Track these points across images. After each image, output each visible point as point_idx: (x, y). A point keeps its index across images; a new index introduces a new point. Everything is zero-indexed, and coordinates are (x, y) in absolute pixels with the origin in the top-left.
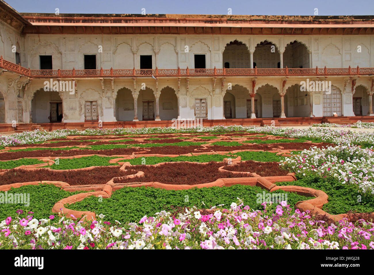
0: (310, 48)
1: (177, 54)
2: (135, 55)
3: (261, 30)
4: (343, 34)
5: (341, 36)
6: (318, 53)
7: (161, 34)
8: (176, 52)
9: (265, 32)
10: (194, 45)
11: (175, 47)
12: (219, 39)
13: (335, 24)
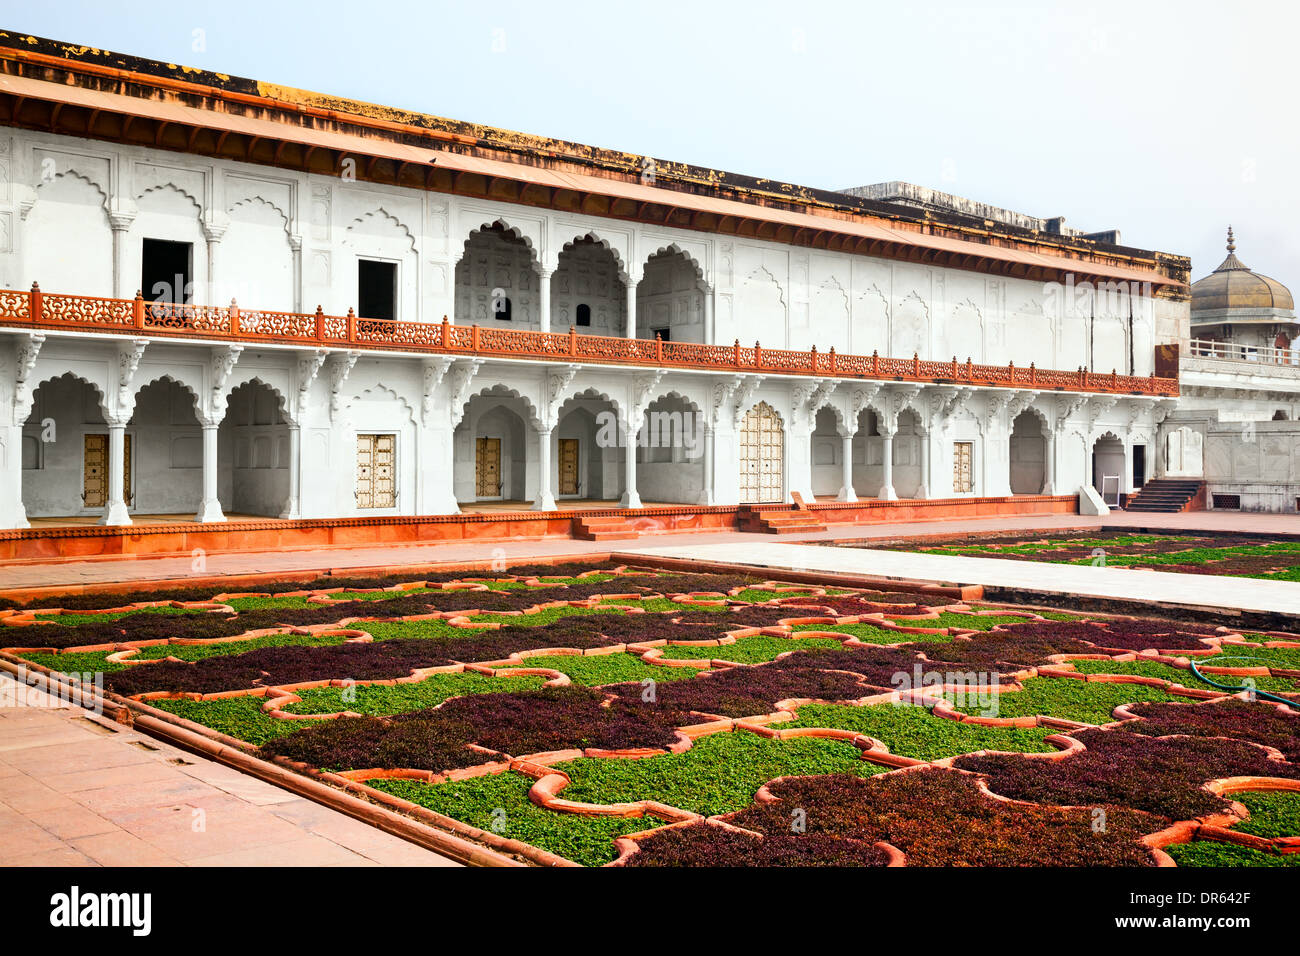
0: (709, 276)
1: (296, 250)
2: (122, 235)
3: (578, 198)
4: (792, 243)
5: (785, 247)
6: (731, 295)
7: (237, 158)
8: (291, 242)
9: (589, 205)
10: (361, 221)
11: (289, 220)
12: (446, 211)
13: (772, 207)
